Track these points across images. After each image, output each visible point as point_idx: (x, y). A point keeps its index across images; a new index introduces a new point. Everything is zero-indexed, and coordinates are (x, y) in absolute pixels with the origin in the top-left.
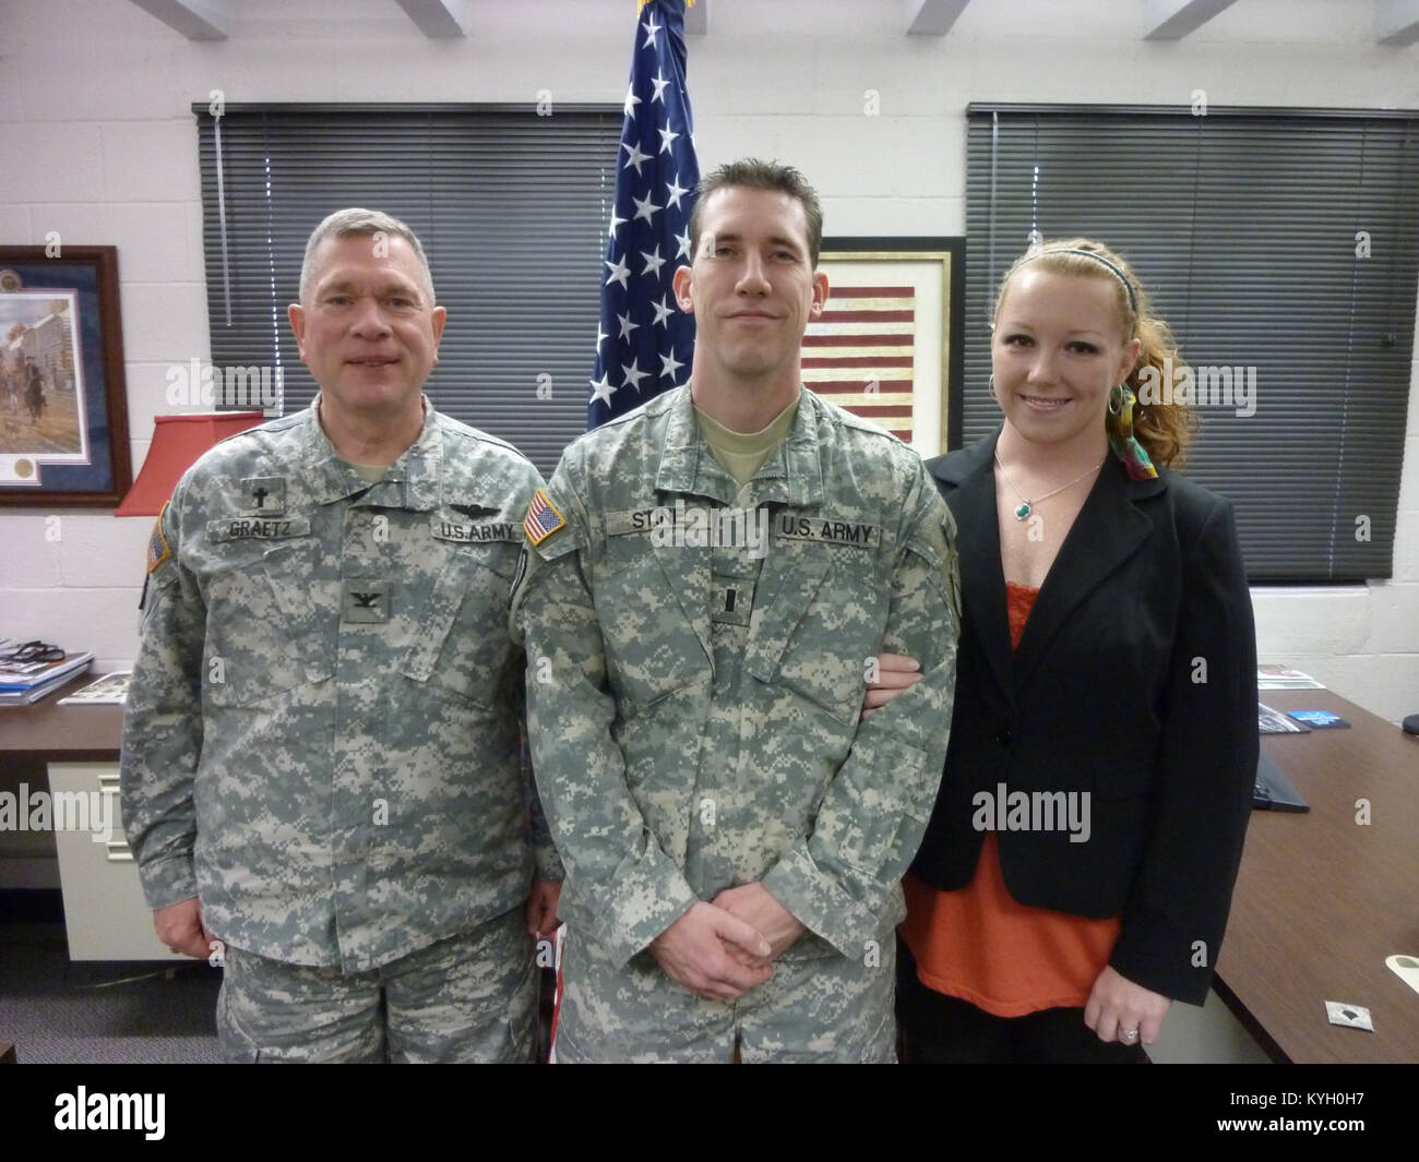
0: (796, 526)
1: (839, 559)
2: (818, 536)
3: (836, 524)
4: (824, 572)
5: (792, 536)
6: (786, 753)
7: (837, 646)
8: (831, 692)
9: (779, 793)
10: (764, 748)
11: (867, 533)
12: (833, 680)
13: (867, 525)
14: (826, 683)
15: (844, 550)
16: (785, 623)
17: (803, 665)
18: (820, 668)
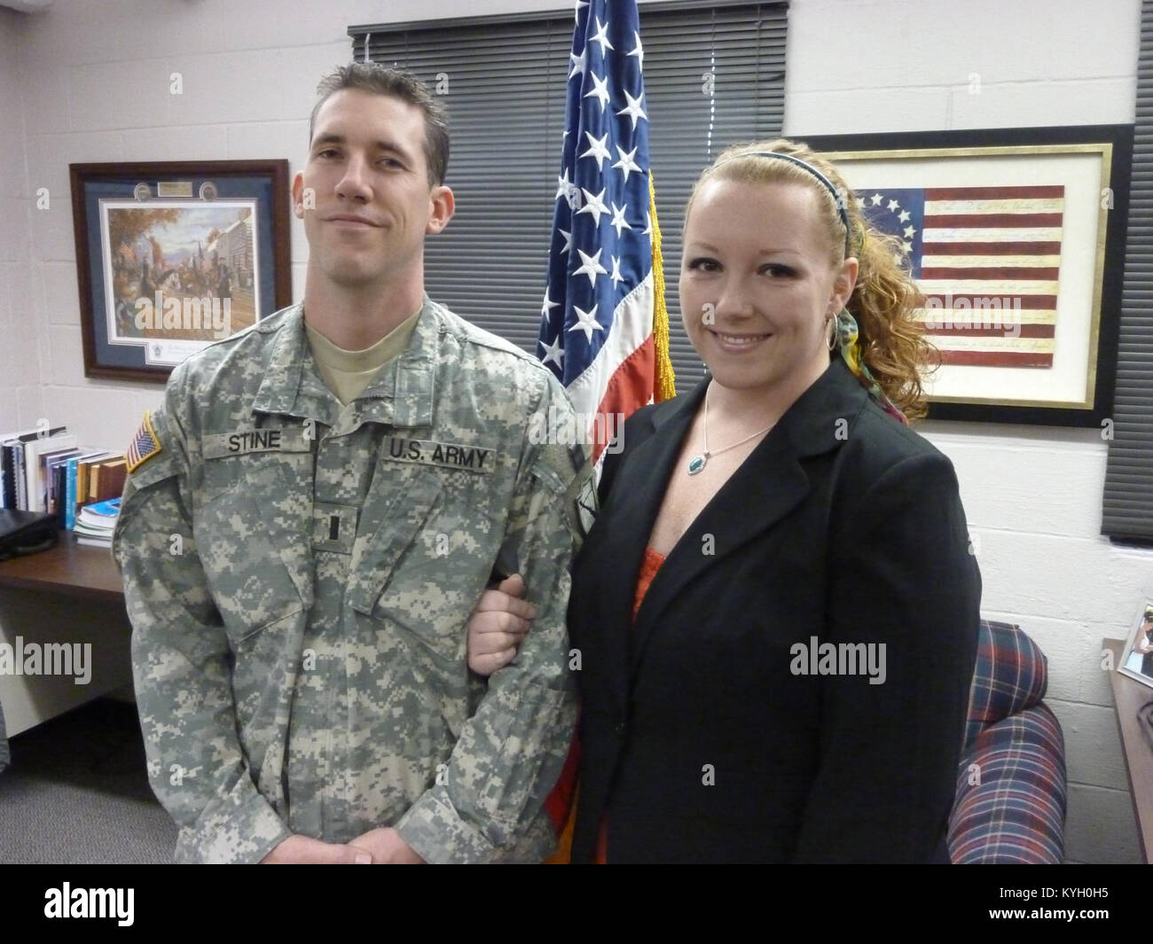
0: (406, 449)
1: (451, 485)
2: (428, 460)
3: (449, 448)
4: (433, 498)
5: (401, 459)
6: (398, 685)
7: (441, 576)
8: (430, 624)
9: (397, 728)
10: (379, 682)
11: (482, 457)
12: (433, 612)
13: (482, 449)
14: (426, 614)
15: (457, 475)
16: (389, 552)
17: (402, 594)
18: (420, 598)
